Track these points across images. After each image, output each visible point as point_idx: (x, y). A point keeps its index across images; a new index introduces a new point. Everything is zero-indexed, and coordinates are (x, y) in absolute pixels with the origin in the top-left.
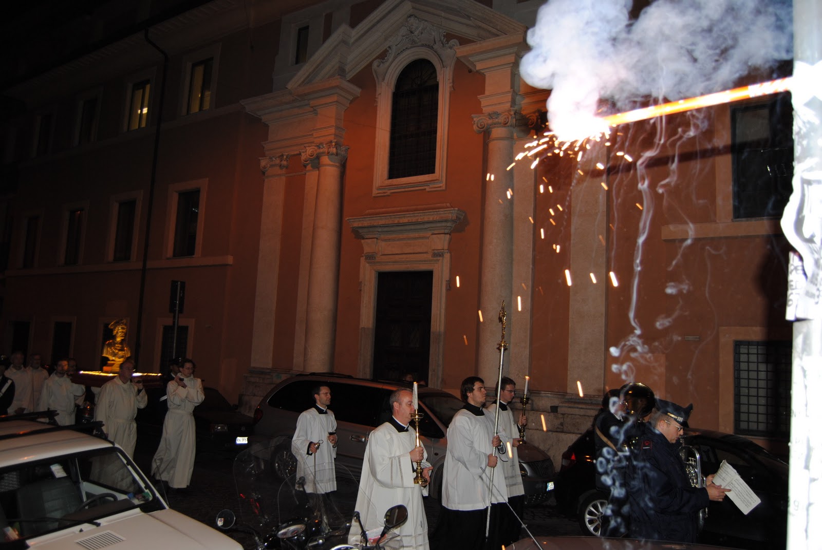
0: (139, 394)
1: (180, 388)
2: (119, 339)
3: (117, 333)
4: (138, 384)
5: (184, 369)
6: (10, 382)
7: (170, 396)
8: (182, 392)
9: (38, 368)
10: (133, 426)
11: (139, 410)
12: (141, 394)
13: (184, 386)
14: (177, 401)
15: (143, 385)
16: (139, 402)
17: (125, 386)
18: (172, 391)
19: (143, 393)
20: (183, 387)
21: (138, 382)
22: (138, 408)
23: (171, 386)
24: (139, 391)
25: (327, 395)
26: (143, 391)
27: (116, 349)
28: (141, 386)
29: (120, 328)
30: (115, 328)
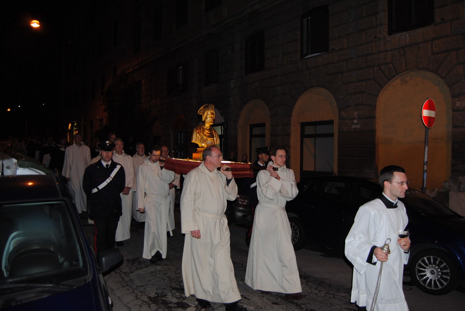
0: (228, 184)
1: (274, 179)
2: (207, 125)
3: (206, 118)
4: (226, 172)
5: (277, 157)
6: (118, 167)
7: (263, 188)
8: (276, 184)
9: (143, 155)
10: (223, 221)
11: (229, 202)
12: (230, 184)
13: (278, 178)
14: (270, 194)
15: (233, 174)
16: (228, 194)
17: (212, 175)
18: (264, 181)
19: (233, 183)
20: (276, 178)
21: (227, 170)
22: (227, 200)
23: (263, 176)
24: (228, 181)
25: (402, 185)
26: (233, 182)
27: (205, 135)
28: (230, 175)
29: (209, 113)
30: (204, 113)
